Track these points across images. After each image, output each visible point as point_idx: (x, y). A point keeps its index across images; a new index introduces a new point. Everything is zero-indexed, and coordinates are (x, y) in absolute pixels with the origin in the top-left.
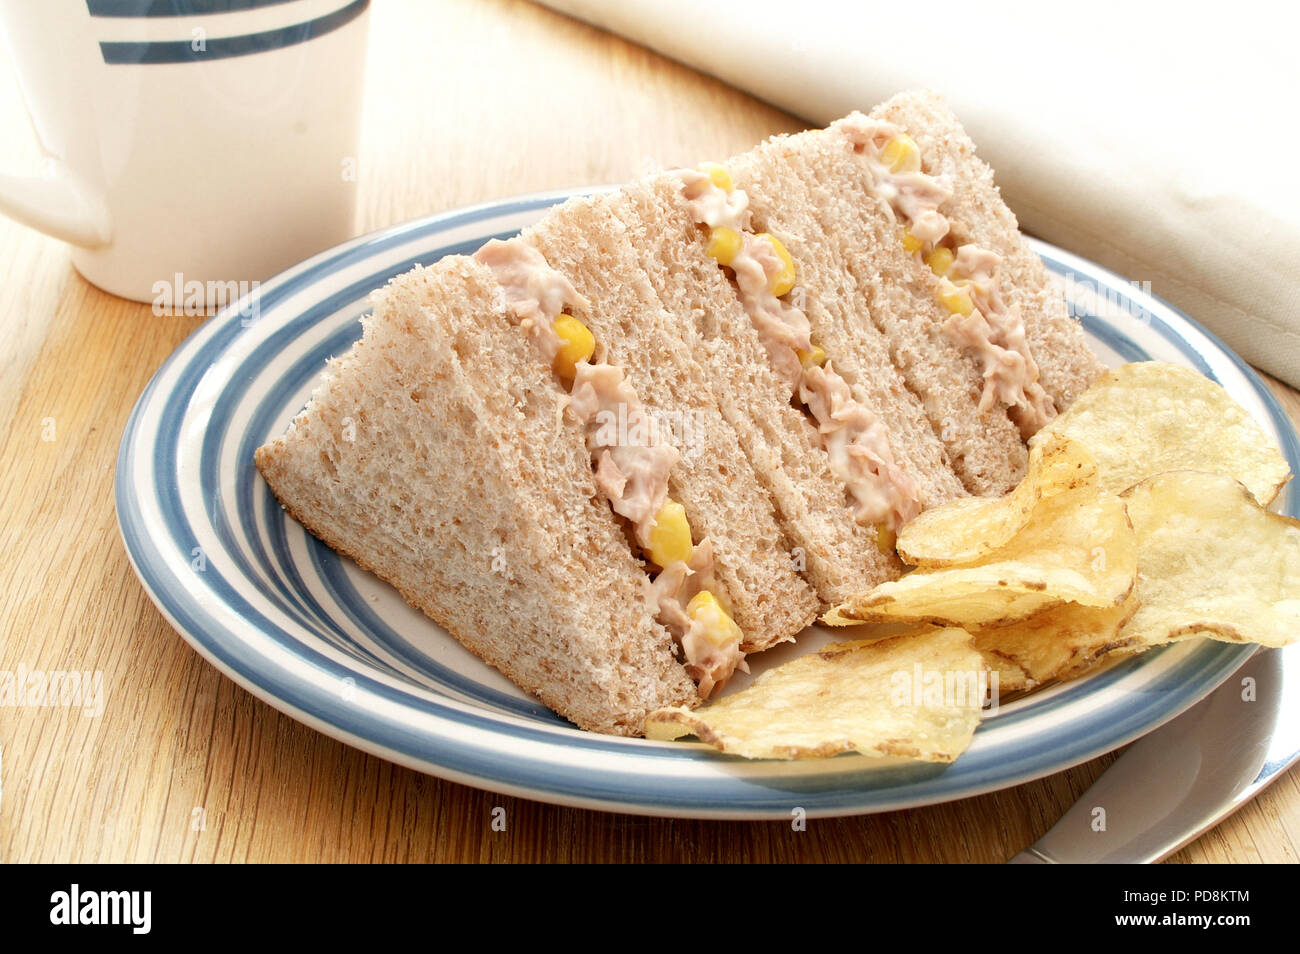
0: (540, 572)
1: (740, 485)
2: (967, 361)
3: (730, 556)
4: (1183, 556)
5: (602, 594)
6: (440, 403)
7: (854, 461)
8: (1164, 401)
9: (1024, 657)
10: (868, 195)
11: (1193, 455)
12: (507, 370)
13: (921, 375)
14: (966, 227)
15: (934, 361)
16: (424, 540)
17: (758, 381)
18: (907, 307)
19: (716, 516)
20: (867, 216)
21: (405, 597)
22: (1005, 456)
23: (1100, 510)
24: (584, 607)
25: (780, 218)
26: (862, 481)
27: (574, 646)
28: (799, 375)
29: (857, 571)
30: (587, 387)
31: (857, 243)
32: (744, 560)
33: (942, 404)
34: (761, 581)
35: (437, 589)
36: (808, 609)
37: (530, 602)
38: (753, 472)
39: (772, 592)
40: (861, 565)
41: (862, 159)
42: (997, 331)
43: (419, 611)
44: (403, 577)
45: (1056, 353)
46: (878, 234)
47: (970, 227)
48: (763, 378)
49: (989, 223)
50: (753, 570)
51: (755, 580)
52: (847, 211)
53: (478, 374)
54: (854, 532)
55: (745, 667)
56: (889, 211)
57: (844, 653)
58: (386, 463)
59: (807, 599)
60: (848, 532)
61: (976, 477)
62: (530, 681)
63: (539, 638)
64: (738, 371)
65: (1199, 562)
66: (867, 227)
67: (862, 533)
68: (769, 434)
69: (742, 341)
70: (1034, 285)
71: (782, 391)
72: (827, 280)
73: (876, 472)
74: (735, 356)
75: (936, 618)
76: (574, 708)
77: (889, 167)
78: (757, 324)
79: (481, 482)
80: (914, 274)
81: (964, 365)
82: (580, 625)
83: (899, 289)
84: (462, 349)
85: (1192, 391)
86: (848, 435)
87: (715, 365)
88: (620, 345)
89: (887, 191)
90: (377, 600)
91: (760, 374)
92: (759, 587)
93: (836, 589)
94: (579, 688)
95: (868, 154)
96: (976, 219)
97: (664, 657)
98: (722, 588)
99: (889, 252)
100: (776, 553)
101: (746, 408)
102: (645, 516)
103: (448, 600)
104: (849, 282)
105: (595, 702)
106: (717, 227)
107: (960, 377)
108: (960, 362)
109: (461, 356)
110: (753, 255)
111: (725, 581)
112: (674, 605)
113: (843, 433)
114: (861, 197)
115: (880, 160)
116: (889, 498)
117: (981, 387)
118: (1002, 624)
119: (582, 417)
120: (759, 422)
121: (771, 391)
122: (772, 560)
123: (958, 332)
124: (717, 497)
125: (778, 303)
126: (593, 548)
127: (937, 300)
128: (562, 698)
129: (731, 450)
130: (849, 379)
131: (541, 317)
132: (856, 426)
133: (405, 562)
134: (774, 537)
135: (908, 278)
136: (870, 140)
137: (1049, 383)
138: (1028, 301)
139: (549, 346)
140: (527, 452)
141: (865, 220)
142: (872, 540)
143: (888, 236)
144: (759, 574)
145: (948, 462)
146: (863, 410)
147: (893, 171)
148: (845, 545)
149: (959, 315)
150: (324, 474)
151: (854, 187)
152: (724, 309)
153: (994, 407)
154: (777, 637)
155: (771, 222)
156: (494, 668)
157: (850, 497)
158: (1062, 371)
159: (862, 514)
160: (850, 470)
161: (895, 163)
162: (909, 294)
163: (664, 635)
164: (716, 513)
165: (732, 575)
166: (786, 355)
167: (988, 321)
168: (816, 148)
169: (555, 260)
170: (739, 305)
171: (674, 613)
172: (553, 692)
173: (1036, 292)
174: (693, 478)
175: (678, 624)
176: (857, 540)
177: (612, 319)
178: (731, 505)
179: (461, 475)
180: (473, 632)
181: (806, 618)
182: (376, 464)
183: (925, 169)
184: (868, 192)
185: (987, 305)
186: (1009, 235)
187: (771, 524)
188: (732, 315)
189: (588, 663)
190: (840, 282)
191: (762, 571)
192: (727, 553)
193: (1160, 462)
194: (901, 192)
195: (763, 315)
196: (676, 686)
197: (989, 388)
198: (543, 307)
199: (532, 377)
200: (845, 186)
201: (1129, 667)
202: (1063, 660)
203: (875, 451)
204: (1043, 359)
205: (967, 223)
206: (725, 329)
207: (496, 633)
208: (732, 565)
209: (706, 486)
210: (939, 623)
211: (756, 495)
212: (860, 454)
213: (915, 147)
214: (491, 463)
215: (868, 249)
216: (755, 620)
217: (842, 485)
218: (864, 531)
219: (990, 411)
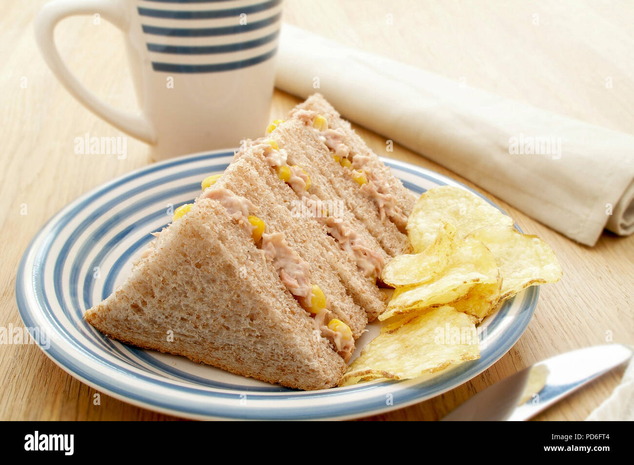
0: (275, 329)
1: (327, 272)
2: (371, 202)
3: (336, 302)
4: (499, 259)
5: (302, 331)
6: (213, 266)
7: (356, 252)
8: (451, 201)
9: (470, 311)
11: (471, 220)
12: (240, 244)
13: (360, 211)
15: (361, 205)
16: (204, 330)
17: (316, 227)
18: (345, 185)
20: (319, 151)
21: (191, 359)
22: (395, 237)
23: (471, 247)
24: (299, 338)
25: (296, 158)
26: (362, 259)
27: (298, 356)
30: (270, 244)
31: (321, 163)
32: (340, 303)
33: (370, 222)
34: (348, 310)
35: (211, 351)
36: (364, 316)
37: (270, 343)
38: (329, 265)
39: (352, 313)
41: (308, 127)
42: (379, 187)
43: (200, 363)
44: (189, 350)
46: (325, 157)
47: (354, 148)
49: (357, 145)
50: (344, 305)
51: (346, 309)
52: (313, 150)
53: (230, 248)
54: (365, 281)
56: (326, 148)
57: (397, 329)
58: (178, 300)
59: (362, 313)
61: (389, 248)
62: (273, 378)
63: (276, 358)
64: (308, 225)
65: (506, 260)
66: (321, 156)
68: (327, 248)
71: (323, 230)
72: (319, 180)
73: (365, 254)
75: (434, 304)
76: (301, 382)
77: (319, 129)
79: (238, 296)
80: (342, 171)
81: (370, 204)
82: (300, 346)
83: (340, 178)
84: (222, 238)
85: (459, 195)
86: (350, 242)
88: (271, 224)
89: (323, 138)
90: (175, 364)
91: (315, 224)
92: (348, 312)
93: (371, 306)
94: (302, 373)
95: (310, 125)
97: (330, 351)
98: (336, 316)
99: (332, 164)
100: (347, 297)
101: (317, 239)
102: (308, 294)
103: (219, 354)
104: (325, 179)
105: (313, 378)
106: (281, 166)
107: (371, 209)
108: (369, 203)
109: (223, 242)
110: (297, 175)
112: (325, 328)
113: (348, 242)
114: (315, 144)
115: (314, 127)
116: (374, 264)
117: (380, 212)
118: (459, 300)
119: (271, 257)
120: (322, 244)
121: (321, 231)
122: (347, 300)
123: (366, 191)
125: (308, 193)
126: (293, 313)
127: (354, 180)
128: (293, 380)
129: (320, 258)
131: (244, 218)
132: (352, 237)
133: (189, 343)
134: (344, 291)
135: (341, 173)
136: (309, 119)
137: (399, 204)
139: (250, 230)
140: (258, 278)
141: (319, 153)
142: (372, 282)
143: (329, 157)
144: (346, 307)
145: (379, 244)
147: (321, 130)
148: (366, 287)
149: (365, 184)
150: (134, 314)
151: (311, 140)
153: (386, 219)
154: (361, 331)
155: (295, 160)
156: (251, 378)
157: (359, 268)
159: (366, 273)
160: (356, 256)
161: (320, 127)
162: (344, 180)
163: (327, 341)
165: (339, 310)
167: (375, 184)
169: (237, 193)
170: (298, 197)
171: (327, 331)
172: (289, 379)
173: (381, 169)
175: (330, 335)
176: (368, 284)
177: (265, 214)
178: (328, 281)
179: (226, 296)
180: (237, 365)
181: (365, 320)
182: (172, 301)
183: (330, 127)
184: (316, 141)
185: (372, 178)
186: (364, 148)
187: (341, 285)
189: (306, 361)
190: (323, 180)
191: (346, 305)
192: (334, 301)
193: (460, 226)
194: (327, 139)
197: (383, 211)
198: (243, 214)
199: (249, 245)
200: (308, 140)
201: (507, 306)
202: (488, 307)
203: (363, 245)
205: (352, 147)
207: (249, 362)
208: (338, 306)
209: (319, 275)
210: (436, 306)
211: (333, 275)
212: (359, 248)
213: (324, 119)
214: (245, 287)
215: (325, 164)
217: (355, 263)
218: (368, 279)
219: (385, 221)
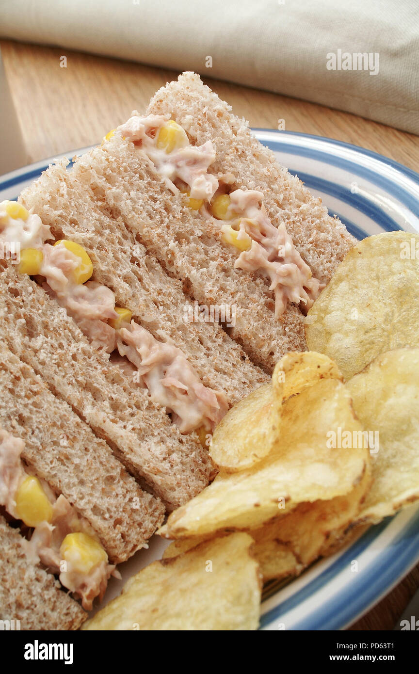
1: (81, 443)
2: (258, 281)
3: (84, 500)
7: (169, 391)
9: (296, 543)
10: (154, 179)
14: (233, 175)
15: (233, 290)
17: (80, 357)
18: (203, 256)
19: (67, 474)
20: (156, 196)
26: (178, 403)
28: (114, 337)
29: (188, 473)
31: (151, 222)
32: (97, 499)
34: (114, 509)
36: (157, 514)
38: (89, 430)
39: (124, 514)
40: (190, 466)
41: (143, 152)
42: (271, 251)
45: (323, 250)
46: (167, 209)
47: (236, 174)
48: (84, 352)
49: (251, 165)
50: (104, 503)
51: (108, 509)
52: (139, 199)
54: (181, 442)
55: (118, 575)
56: (173, 187)
59: (154, 506)
60: (177, 443)
64: (60, 355)
66: (157, 206)
67: (187, 440)
68: (96, 395)
69: (61, 331)
70: (296, 201)
71: (101, 356)
72: (120, 255)
73: (186, 393)
74: (56, 345)
77: (165, 150)
78: (71, 313)
80: (202, 228)
81: (257, 285)
83: (193, 245)
86: (160, 370)
87: (41, 358)
89: (167, 170)
91: (80, 351)
92: (112, 514)
95: (146, 146)
96: (240, 166)
98: (85, 525)
99: (179, 219)
100: (122, 482)
101: (74, 381)
104: (138, 251)
107: (255, 296)
108: (253, 284)
110: (53, 263)
111: (86, 519)
112: (49, 553)
113: (156, 372)
114: (149, 183)
115: (157, 146)
116: (200, 410)
117: (273, 297)
120: (87, 387)
121: (92, 361)
122: (119, 489)
124: (65, 459)
125: (83, 289)
127: (224, 242)
129: (68, 420)
130: (151, 327)
132: (165, 362)
134: (118, 471)
135: (199, 233)
136: (145, 135)
137: (321, 274)
138: (293, 217)
141: (155, 200)
142: (196, 443)
143: (176, 207)
144: (111, 505)
145: (247, 358)
146: (167, 348)
147: (168, 152)
148: (175, 456)
151: (141, 177)
152: (40, 311)
153: (288, 308)
154: (135, 546)
155: (66, 229)
157: (171, 415)
158: (330, 262)
159: (183, 427)
160: (167, 396)
161: (168, 145)
162: (201, 246)
163: (46, 577)
164: (67, 471)
166: (99, 326)
167: (264, 246)
168: (103, 158)
170: (53, 302)
171: (50, 559)
173: (299, 207)
174: (42, 452)
176: (184, 448)
178: (76, 461)
181: (157, 522)
183: (194, 142)
184: (154, 177)
185: (260, 234)
186: (268, 170)
187: (114, 462)
188: (49, 313)
190: (131, 254)
191: (113, 501)
192: (81, 499)
194: (178, 167)
195: (73, 303)
196: (65, 611)
197: (279, 296)
200: (133, 180)
204: (313, 258)
205: (233, 173)
206: (46, 326)
208: (87, 507)
209: (53, 455)
211: (96, 446)
212: (170, 385)
213: (180, 129)
215: (162, 222)
216: (114, 540)
217: (164, 410)
218: (189, 438)
219: (285, 313)
